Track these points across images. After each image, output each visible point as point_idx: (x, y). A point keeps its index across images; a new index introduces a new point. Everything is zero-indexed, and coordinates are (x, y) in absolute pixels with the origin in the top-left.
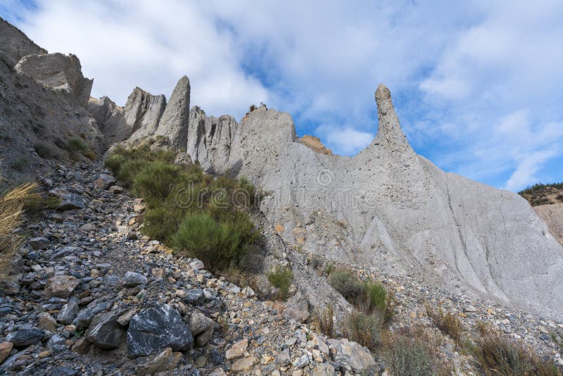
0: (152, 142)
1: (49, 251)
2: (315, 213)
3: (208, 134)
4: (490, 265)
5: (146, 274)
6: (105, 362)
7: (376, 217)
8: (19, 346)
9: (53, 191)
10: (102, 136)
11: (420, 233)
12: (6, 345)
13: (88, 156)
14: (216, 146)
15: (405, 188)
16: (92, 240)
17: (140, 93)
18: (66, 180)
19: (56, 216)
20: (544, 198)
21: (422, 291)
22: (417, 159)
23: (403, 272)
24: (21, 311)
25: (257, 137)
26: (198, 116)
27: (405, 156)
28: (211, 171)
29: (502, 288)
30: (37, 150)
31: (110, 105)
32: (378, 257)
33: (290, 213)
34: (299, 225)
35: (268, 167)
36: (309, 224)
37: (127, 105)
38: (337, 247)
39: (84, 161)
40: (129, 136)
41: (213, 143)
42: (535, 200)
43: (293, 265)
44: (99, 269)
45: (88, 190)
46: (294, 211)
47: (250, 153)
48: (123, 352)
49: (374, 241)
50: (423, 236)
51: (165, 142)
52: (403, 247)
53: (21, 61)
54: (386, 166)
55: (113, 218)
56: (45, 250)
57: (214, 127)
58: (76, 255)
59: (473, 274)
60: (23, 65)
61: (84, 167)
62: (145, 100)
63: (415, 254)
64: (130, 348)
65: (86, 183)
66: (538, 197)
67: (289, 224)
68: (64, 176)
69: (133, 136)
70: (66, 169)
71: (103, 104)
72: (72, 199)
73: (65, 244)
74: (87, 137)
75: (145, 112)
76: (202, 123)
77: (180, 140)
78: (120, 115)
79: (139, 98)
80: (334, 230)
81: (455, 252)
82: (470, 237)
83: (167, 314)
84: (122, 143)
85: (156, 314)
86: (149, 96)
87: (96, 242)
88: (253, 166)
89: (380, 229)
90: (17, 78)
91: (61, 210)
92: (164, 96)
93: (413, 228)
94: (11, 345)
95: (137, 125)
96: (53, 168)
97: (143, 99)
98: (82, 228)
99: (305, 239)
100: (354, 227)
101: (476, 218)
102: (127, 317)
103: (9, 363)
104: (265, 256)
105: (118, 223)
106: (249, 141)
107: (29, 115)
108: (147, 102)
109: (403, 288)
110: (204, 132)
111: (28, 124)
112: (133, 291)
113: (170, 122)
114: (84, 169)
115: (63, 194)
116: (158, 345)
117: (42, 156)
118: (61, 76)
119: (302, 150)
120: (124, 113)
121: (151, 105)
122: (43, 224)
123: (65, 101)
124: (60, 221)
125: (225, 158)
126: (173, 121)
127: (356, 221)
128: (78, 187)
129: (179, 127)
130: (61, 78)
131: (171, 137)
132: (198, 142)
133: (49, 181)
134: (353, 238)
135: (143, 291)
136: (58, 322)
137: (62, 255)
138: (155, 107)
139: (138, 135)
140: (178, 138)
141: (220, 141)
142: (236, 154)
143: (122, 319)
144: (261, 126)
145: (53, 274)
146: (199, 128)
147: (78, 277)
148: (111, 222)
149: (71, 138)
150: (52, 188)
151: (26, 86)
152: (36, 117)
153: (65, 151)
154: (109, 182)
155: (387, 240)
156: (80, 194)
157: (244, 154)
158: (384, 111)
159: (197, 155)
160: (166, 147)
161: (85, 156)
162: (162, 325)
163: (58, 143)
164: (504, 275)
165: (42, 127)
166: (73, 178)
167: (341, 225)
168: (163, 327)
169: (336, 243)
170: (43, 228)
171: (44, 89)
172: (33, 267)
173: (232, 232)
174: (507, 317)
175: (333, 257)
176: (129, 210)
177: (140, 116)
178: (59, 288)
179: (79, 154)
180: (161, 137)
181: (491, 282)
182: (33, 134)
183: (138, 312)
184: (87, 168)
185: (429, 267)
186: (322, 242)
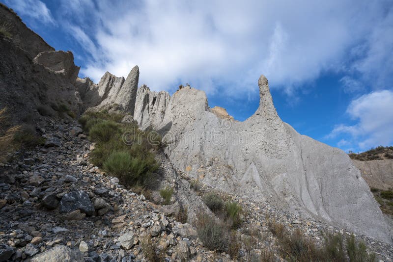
0: (110, 108)
1: (34, 166)
2: (213, 159)
3: (150, 103)
4: (322, 197)
5: (78, 178)
6: (48, 213)
7: (253, 164)
8: (9, 202)
9: (44, 136)
10: (82, 103)
11: (281, 175)
12: (4, 201)
13: (70, 115)
14: (155, 112)
15: (274, 144)
16: (59, 163)
17: (109, 76)
18: (54, 129)
19: (44, 150)
20: (376, 155)
21: (270, 211)
22: (283, 125)
23: (264, 200)
24: (14, 190)
25: (182, 106)
26: (145, 91)
27: (275, 123)
28: (150, 129)
29: (328, 212)
30: (39, 111)
31: (90, 83)
32: (249, 189)
33: (197, 158)
34: (202, 166)
35: (188, 126)
36: (208, 166)
37: (100, 83)
38: (224, 182)
39: (67, 119)
40: (99, 103)
41: (153, 110)
42: (370, 157)
43: (180, 187)
44: (57, 176)
45: (65, 136)
46: (200, 157)
47: (177, 117)
48: (57, 211)
49: (249, 179)
50: (282, 176)
51: (119, 108)
52: (268, 184)
53: (38, 56)
54: (263, 129)
55: (76, 153)
56: (32, 165)
57: (155, 99)
58: (47, 169)
59: (311, 203)
60: (39, 58)
61: (66, 122)
62: (111, 80)
63: (275, 189)
64: (61, 208)
65: (65, 132)
66: (372, 155)
67: (196, 165)
68: (53, 127)
69: (102, 103)
70: (54, 123)
71: (85, 82)
72: (54, 140)
73: (44, 164)
74: (72, 102)
75: (111, 88)
76: (147, 96)
77: (130, 107)
78: (96, 89)
79: (108, 79)
80: (224, 170)
81: (301, 188)
82: (312, 178)
83: (81, 194)
84: (94, 108)
85: (75, 194)
86: (114, 77)
87: (60, 164)
88: (178, 126)
89: (254, 171)
90: (34, 67)
91: (47, 147)
92: (123, 78)
93: (276, 171)
94: (6, 201)
95: (105, 96)
96: (47, 122)
97: (110, 79)
98: (57, 157)
99: (204, 176)
100: (238, 169)
101: (317, 166)
102: (62, 194)
103: (4, 209)
104: (161, 180)
105: (78, 156)
106: (177, 109)
107: (38, 89)
108: (113, 82)
109: (258, 208)
110: (148, 102)
111: (37, 95)
112: (68, 184)
113: (124, 95)
114: (66, 123)
115: (49, 138)
116: (73, 208)
117: (41, 114)
118: (61, 65)
119: (210, 116)
120: (98, 88)
121: (115, 83)
122: (34, 152)
123: (62, 80)
124: (44, 153)
125: (161, 120)
126: (126, 95)
127: (240, 165)
128: (60, 134)
129: (130, 99)
130: (60, 66)
131: (124, 105)
132: (144, 108)
133: (43, 130)
134: (237, 177)
135: (73, 185)
136: (30, 196)
137: (40, 168)
138: (117, 85)
139: (104, 103)
140: (129, 105)
141: (158, 108)
142: (168, 118)
143: (59, 195)
144: (185, 99)
145: (32, 176)
146: (145, 99)
147: (44, 177)
148: (74, 156)
149: (62, 104)
150: (44, 134)
151: (38, 72)
152: (42, 90)
153: (56, 112)
154: (78, 132)
155: (257, 178)
156: (60, 138)
157: (173, 118)
158: (263, 92)
159: (142, 117)
160: (119, 111)
161: (69, 115)
162: (77, 199)
163: (53, 107)
164: (330, 204)
165: (44, 96)
166: (58, 128)
167: (230, 167)
168: (77, 200)
169: (224, 179)
170: (34, 154)
171: (49, 73)
172: (24, 172)
173: (139, 164)
174: (317, 227)
175: (221, 188)
176: (86, 149)
177: (107, 90)
178: (33, 181)
179: (65, 114)
180: (116, 104)
181: (321, 208)
182: (39, 100)
183: (67, 193)
184: (68, 123)
185: (282, 197)
186: (215, 178)
